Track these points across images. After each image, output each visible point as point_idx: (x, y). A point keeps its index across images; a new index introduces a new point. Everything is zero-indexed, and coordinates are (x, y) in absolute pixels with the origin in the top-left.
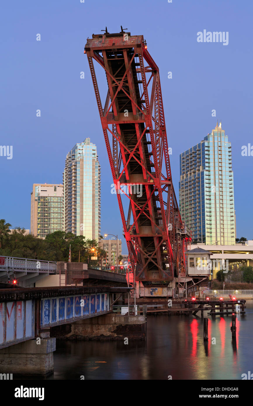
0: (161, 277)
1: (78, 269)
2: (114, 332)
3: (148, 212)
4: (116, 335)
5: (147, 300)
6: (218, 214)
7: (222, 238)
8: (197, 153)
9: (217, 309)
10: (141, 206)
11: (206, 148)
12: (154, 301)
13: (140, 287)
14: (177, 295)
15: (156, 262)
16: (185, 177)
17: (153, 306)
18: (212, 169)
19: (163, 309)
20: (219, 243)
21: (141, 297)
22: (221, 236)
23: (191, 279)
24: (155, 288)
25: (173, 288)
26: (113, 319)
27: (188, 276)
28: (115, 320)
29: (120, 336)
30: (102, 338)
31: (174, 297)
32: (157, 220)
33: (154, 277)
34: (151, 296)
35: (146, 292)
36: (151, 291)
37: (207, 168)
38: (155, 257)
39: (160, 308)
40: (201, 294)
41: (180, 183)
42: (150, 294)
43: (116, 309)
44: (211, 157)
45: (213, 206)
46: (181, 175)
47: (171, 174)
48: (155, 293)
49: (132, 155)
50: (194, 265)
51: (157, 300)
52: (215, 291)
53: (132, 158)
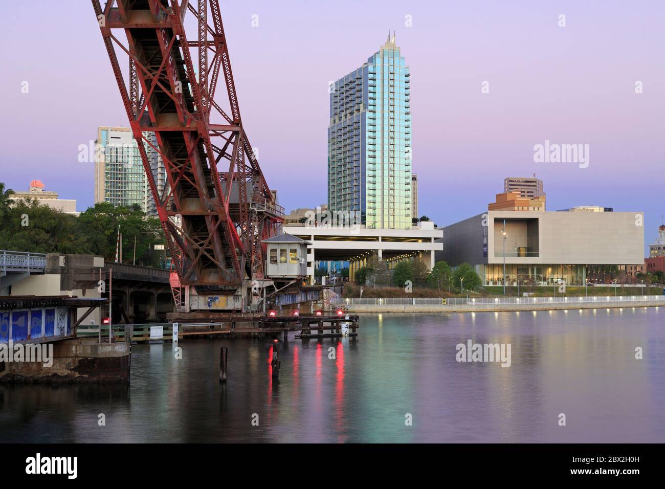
0: (222, 279)
1: (85, 266)
2: (75, 369)
3: (191, 175)
4: (77, 375)
5: (201, 316)
6: (386, 180)
7: (392, 217)
8: (357, 83)
10: (181, 165)
11: (371, 76)
12: (211, 317)
13: (191, 295)
14: (249, 307)
15: (213, 257)
16: (337, 121)
17: (210, 324)
18: (378, 108)
19: (223, 330)
21: (192, 311)
22: (389, 215)
23: (272, 283)
24: (216, 296)
25: (243, 297)
26: (74, 349)
27: (267, 278)
28: (76, 351)
29: (84, 376)
30: (54, 379)
31: (244, 311)
32: (210, 189)
33: (212, 279)
34: (209, 308)
35: (200, 303)
36: (209, 300)
37: (371, 108)
38: (210, 247)
39: (219, 328)
40: (325, 305)
41: (329, 129)
42: (207, 306)
43: (142, 330)
44: (378, 89)
45: (378, 167)
46: (331, 117)
47: (239, 115)
48: (215, 304)
49: (155, 82)
50: (276, 261)
51: (216, 316)
52: (347, 300)
53: (157, 87)
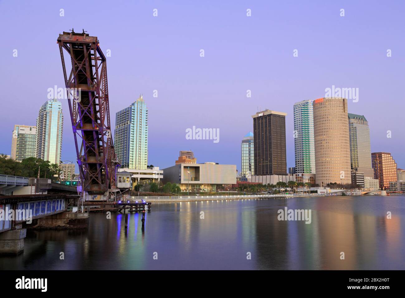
0: (100, 188)
1: (44, 183)
2: (68, 223)
3: (94, 148)
4: (68, 226)
5: (90, 203)
6: (137, 150)
7: (139, 165)
8: (127, 113)
9: (134, 208)
10: (90, 144)
11: (133, 110)
12: (94, 203)
13: (86, 195)
14: (110, 200)
15: (98, 179)
16: (118, 127)
17: (94, 206)
18: (135, 123)
19: (100, 209)
20: (137, 168)
21: (86, 201)
22: (138, 164)
23: (119, 190)
24: (96, 195)
25: (107, 196)
26: (67, 215)
27: (117, 188)
28: (68, 216)
29: (71, 226)
30: (59, 228)
31: (107, 201)
32: (100, 153)
33: (95, 188)
34: (93, 200)
35: (90, 198)
36: (93, 197)
37: (132, 123)
38: (97, 176)
39: (98, 208)
40: (124, 199)
41: (115, 130)
43: (69, 209)
44: (136, 116)
45: (135, 145)
46: (116, 125)
47: (110, 125)
48: (96, 199)
49: (85, 111)
50: (121, 182)
51: (97, 203)
52: (133, 197)
53: (86, 113)
